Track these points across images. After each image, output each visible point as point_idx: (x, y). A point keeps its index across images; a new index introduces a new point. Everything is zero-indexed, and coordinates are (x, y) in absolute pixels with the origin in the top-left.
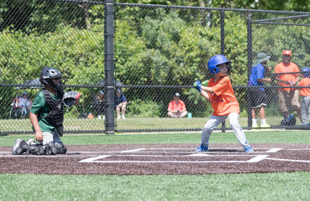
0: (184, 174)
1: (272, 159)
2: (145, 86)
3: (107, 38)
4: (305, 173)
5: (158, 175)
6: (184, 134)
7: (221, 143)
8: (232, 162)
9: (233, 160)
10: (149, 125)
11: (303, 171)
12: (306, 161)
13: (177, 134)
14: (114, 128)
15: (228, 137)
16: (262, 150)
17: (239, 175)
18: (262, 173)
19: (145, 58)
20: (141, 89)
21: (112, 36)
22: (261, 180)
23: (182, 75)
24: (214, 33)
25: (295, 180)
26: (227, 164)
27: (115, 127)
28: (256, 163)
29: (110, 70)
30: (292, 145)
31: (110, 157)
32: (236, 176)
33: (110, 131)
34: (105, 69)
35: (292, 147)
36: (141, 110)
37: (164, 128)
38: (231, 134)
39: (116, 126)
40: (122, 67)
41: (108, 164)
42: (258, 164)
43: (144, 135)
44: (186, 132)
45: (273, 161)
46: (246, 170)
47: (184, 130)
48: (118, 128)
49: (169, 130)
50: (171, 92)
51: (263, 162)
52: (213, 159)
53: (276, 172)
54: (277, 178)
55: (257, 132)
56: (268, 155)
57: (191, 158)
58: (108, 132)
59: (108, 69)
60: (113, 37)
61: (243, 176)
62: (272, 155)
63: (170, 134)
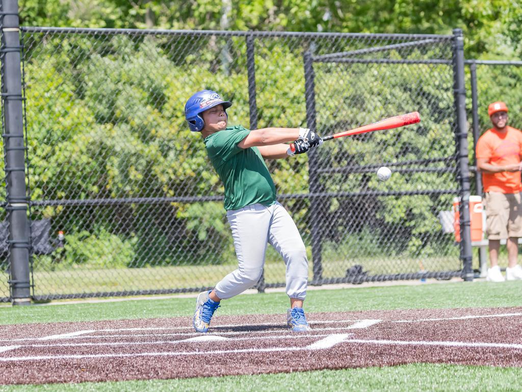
0: (172, 378)
1: (360, 341)
2: (91, 201)
3: (8, 103)
4: (426, 366)
5: (117, 380)
6: (177, 299)
7: (253, 313)
8: (274, 349)
9: (276, 346)
10: (106, 284)
11: (422, 362)
12: (431, 343)
13: (163, 300)
14: (29, 292)
15: (269, 303)
16: (340, 325)
17: (287, 376)
18: (336, 369)
19: (92, 144)
20: (85, 208)
21: (19, 98)
22: (334, 383)
23: (173, 177)
24: (237, 86)
25: (406, 381)
26: (263, 355)
27: (31, 288)
28: (325, 350)
29: (17, 168)
30: (403, 312)
31: (18, 349)
32: (282, 378)
33: (21, 298)
34: (6, 167)
35: (404, 317)
36: (87, 253)
37: (135, 289)
38: (277, 295)
39: (33, 286)
40: (43, 163)
41: (14, 364)
42: (329, 353)
43: (94, 304)
44: (181, 296)
45: (361, 345)
46: (303, 366)
47: (177, 291)
48: (39, 292)
49: (145, 293)
50: (147, 211)
51: (339, 347)
52: (234, 346)
53: (367, 366)
54: (367, 378)
55: (332, 290)
56: (350, 334)
57: (187, 347)
58: (17, 300)
59: (13, 166)
60: (21, 100)
61: (296, 377)
62: (359, 333)
63: (149, 301)
